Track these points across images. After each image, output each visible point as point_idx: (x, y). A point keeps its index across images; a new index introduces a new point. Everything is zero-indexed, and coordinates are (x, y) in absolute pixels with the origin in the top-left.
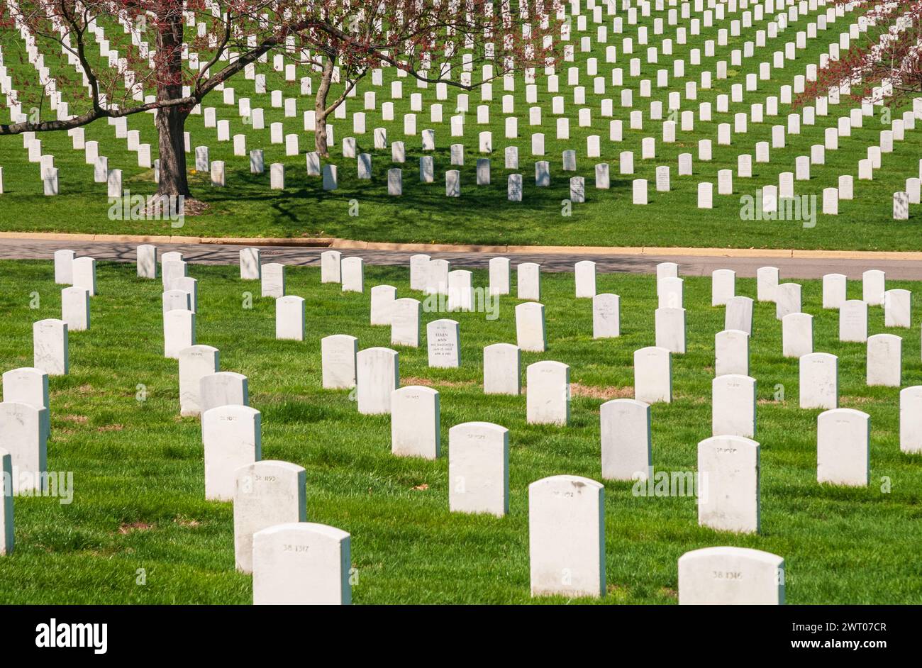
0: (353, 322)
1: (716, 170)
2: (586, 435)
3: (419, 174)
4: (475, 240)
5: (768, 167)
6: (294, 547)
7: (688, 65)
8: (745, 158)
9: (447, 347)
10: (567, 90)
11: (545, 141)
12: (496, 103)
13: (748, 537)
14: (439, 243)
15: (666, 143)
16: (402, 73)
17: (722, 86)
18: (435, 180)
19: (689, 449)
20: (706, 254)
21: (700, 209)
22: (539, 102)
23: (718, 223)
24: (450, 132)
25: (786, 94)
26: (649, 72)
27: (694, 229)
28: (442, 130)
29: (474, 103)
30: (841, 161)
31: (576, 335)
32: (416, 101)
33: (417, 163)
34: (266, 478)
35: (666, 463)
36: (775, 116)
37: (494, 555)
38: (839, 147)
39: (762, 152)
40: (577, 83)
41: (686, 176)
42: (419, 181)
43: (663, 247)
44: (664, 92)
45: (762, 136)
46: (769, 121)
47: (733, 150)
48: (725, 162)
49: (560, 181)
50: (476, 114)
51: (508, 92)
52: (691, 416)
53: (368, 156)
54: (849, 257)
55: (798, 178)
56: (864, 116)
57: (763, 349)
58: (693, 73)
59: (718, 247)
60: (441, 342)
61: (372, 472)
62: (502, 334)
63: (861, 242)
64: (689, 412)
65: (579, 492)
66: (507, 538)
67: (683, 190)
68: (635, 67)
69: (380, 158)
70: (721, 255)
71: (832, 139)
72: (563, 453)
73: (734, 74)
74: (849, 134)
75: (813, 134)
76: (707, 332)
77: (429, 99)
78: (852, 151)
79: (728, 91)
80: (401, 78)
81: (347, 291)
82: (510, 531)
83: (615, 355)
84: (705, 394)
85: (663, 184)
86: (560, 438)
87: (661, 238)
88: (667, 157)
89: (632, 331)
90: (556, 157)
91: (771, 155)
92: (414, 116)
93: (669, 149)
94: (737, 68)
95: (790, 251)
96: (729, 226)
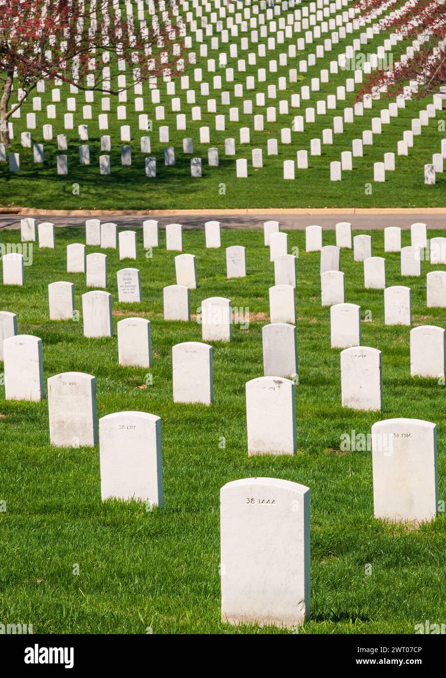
0: (54, 271)
1: (296, 151)
2: (244, 348)
3: (79, 158)
4: (126, 207)
5: (332, 148)
6: (126, 427)
7: (268, 73)
8: (316, 141)
9: (131, 288)
10: (181, 93)
11: (169, 131)
12: (130, 103)
13: (375, 414)
14: (99, 209)
15: (257, 131)
16: (59, 82)
17: (294, 88)
18: (91, 162)
19: (316, 355)
20: (293, 213)
21: (286, 180)
22: (162, 103)
23: (300, 190)
24: (98, 126)
25: (341, 93)
26: (240, 78)
27: (283, 194)
28: (93, 125)
29: (115, 104)
30: (384, 142)
31: (215, 276)
32: (71, 104)
33: (77, 150)
34: (70, 384)
35: (303, 365)
36: (334, 109)
37: (208, 430)
38: (382, 132)
39: (328, 136)
40: (188, 88)
41: (273, 155)
42: (79, 163)
43: (262, 208)
44: (253, 93)
45: (326, 125)
46: (330, 114)
47: (306, 135)
48: (300, 145)
49: (183, 161)
50: (116, 112)
51: (138, 96)
52: (310, 332)
53: (41, 146)
54: (395, 213)
55: (354, 155)
56: (399, 109)
57: (349, 283)
58: (272, 78)
59: (302, 208)
60: (128, 285)
61: (107, 377)
62: (161, 276)
63: (404, 201)
64: (309, 329)
65: (279, 387)
66: (215, 419)
67: (273, 166)
68: (230, 75)
69: (49, 147)
70: (304, 213)
71: (377, 125)
72: (231, 360)
73: (302, 78)
74: (389, 122)
75: (362, 123)
76: (307, 271)
77: (81, 103)
78: (391, 134)
79: (299, 92)
80: (58, 87)
81: (43, 248)
82: (217, 414)
83: (246, 290)
84: (315, 316)
85: (258, 162)
86: (227, 350)
87: (260, 202)
88: (259, 142)
89: (253, 272)
90: (177, 143)
91: (334, 139)
92: (71, 115)
93: (259, 136)
94: (303, 74)
95: (353, 209)
96: (308, 192)
